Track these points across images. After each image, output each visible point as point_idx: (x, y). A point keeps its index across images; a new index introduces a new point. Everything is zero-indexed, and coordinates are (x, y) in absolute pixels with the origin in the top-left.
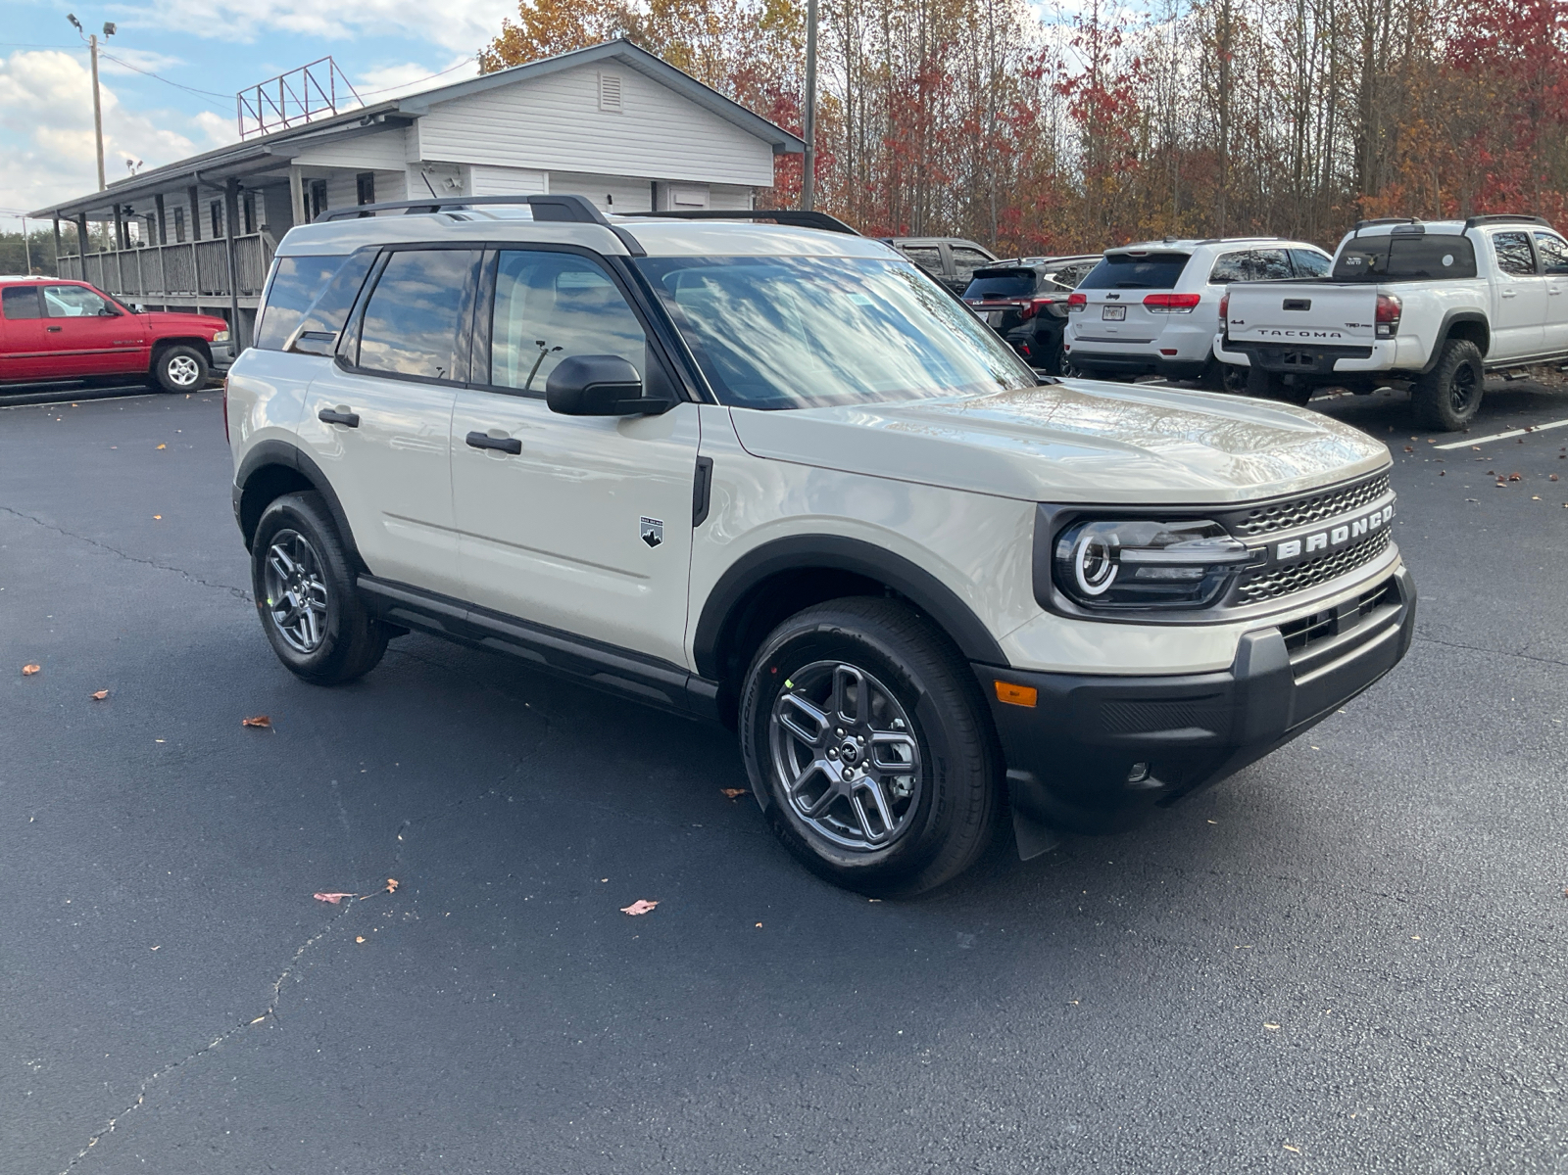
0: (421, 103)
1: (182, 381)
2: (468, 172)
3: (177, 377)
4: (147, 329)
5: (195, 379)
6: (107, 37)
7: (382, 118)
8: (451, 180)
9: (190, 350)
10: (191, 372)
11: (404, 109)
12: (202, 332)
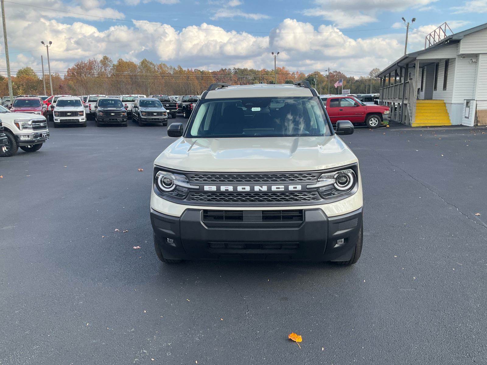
0: (461, 35)
1: (373, 125)
2: (479, 56)
3: (372, 124)
4: (365, 110)
5: (376, 124)
6: (413, 22)
7: (449, 41)
8: (472, 60)
9: (376, 116)
10: (376, 122)
11: (454, 38)
12: (381, 111)
